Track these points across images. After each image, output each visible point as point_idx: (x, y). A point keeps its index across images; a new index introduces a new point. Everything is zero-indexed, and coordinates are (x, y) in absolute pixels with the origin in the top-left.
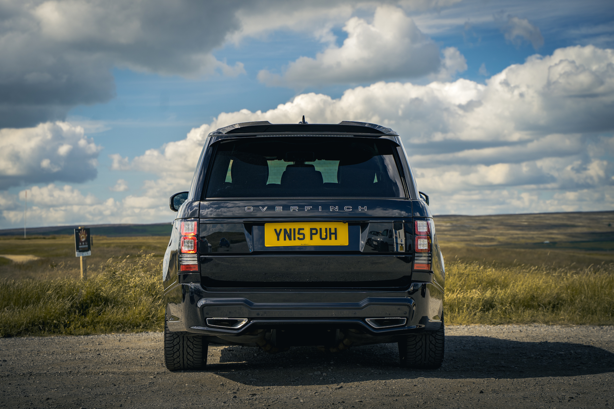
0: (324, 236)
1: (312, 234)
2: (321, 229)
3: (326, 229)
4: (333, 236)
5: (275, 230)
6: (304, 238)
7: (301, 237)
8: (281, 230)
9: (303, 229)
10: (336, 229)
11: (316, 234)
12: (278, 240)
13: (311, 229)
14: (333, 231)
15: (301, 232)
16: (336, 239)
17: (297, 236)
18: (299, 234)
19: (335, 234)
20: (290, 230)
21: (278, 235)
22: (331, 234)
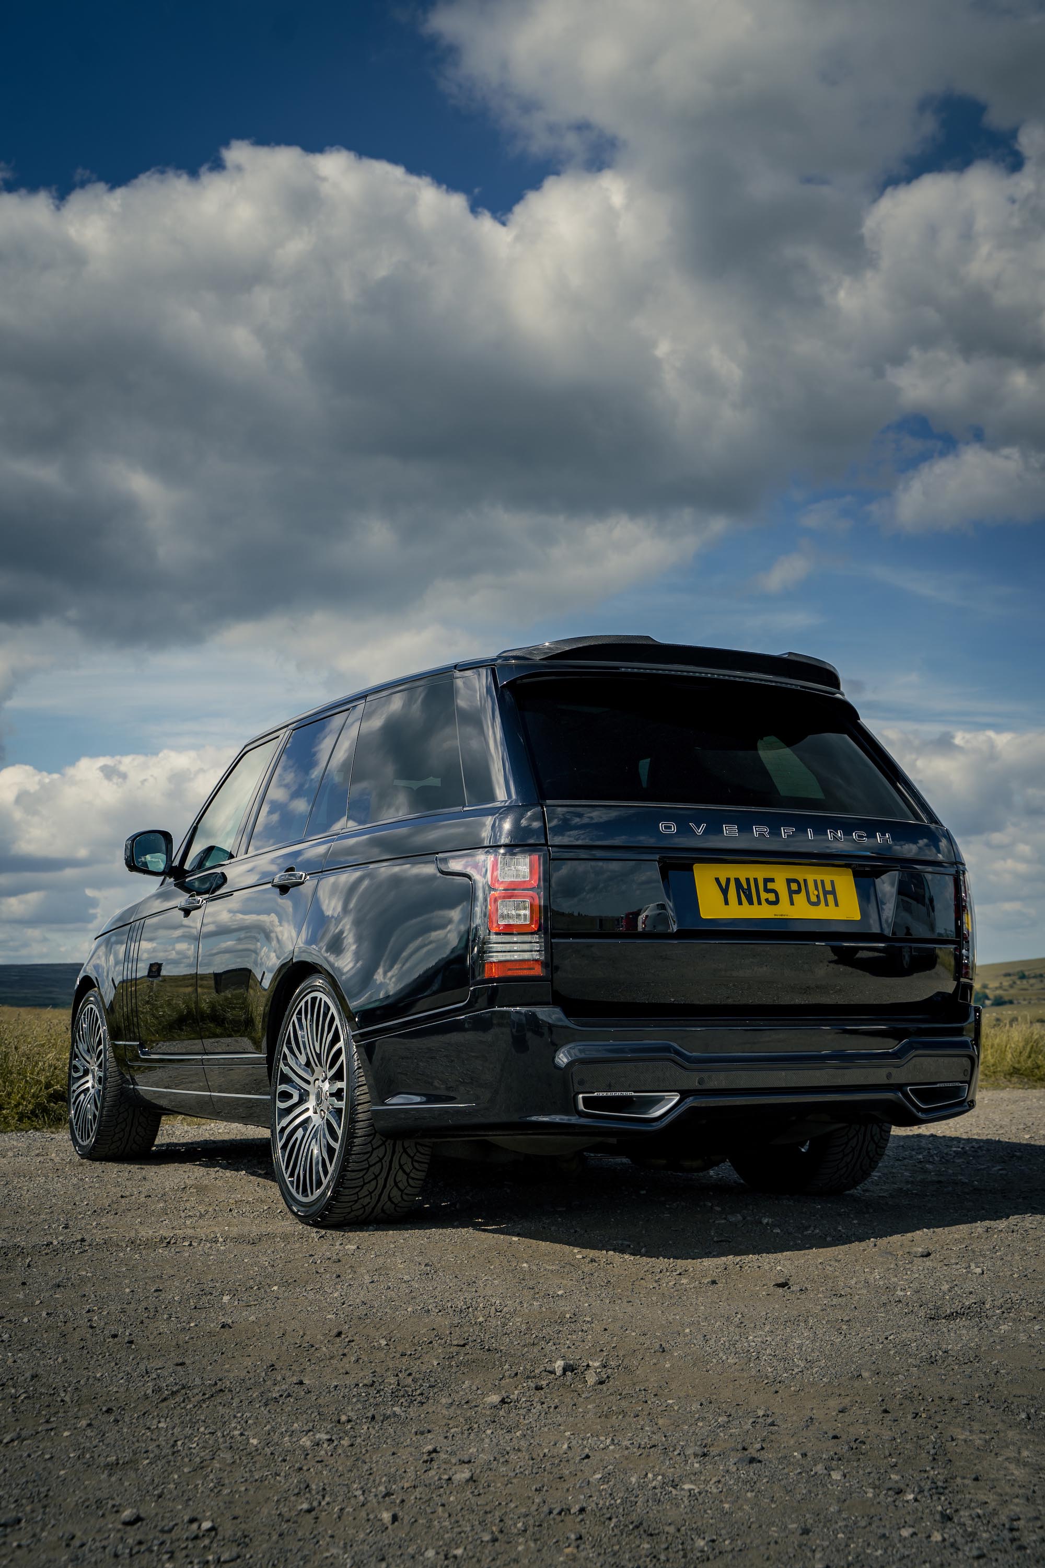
0: (814, 899)
1: (791, 893)
2: (805, 881)
3: (815, 881)
4: (830, 898)
5: (717, 880)
6: (776, 902)
7: (772, 897)
8: (728, 880)
9: (772, 880)
10: (832, 882)
11: (798, 891)
12: (727, 903)
13: (789, 881)
14: (828, 887)
15: (770, 886)
16: (837, 905)
17: (764, 896)
18: (767, 891)
19: (833, 892)
20: (748, 880)
21: (725, 892)
22: (826, 893)
